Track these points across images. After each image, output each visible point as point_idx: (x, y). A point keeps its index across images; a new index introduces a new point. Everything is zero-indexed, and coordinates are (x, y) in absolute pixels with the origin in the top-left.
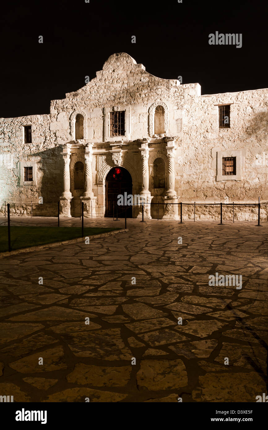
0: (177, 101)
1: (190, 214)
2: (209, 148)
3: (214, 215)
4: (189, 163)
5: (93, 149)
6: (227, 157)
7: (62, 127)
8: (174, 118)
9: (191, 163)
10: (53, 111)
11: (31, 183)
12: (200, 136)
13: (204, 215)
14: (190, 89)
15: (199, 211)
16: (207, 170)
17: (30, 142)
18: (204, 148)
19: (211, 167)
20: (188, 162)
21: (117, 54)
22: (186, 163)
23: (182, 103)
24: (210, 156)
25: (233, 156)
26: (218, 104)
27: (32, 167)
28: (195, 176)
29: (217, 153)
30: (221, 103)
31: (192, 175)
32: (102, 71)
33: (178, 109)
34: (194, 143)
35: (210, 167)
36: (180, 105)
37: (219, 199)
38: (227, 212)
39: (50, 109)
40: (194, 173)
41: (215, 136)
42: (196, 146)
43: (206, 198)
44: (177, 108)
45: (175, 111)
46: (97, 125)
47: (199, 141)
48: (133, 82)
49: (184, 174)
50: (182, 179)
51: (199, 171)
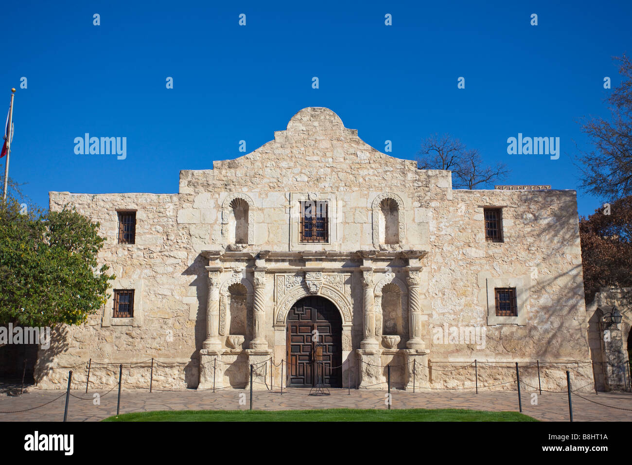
0: (419, 193)
1: (447, 379)
2: (472, 272)
3: (486, 381)
4: (440, 295)
5: (266, 261)
6: (502, 287)
7: (204, 220)
8: (414, 220)
9: (444, 294)
10: (184, 187)
11: (130, 321)
12: (457, 253)
13: (470, 381)
14: (439, 178)
15: (462, 375)
16: (471, 307)
17: (132, 241)
18: (465, 271)
19: (477, 302)
20: (440, 293)
21: (314, 109)
22: (436, 294)
23: (427, 198)
24: (475, 285)
25: (512, 287)
26: (484, 205)
27: (133, 290)
28: (453, 316)
29: (486, 280)
30: (488, 204)
31: (447, 315)
32: (285, 131)
33: (420, 207)
34: (449, 263)
35: (475, 302)
36: (423, 201)
37: (492, 355)
38: (507, 377)
39: (180, 185)
40: (451, 311)
41: (481, 253)
42: (452, 268)
43: (471, 352)
44: (420, 205)
45: (416, 209)
46: (275, 221)
47: (456, 260)
48: (343, 155)
49: (434, 313)
50: (431, 321)
51: (458, 308)
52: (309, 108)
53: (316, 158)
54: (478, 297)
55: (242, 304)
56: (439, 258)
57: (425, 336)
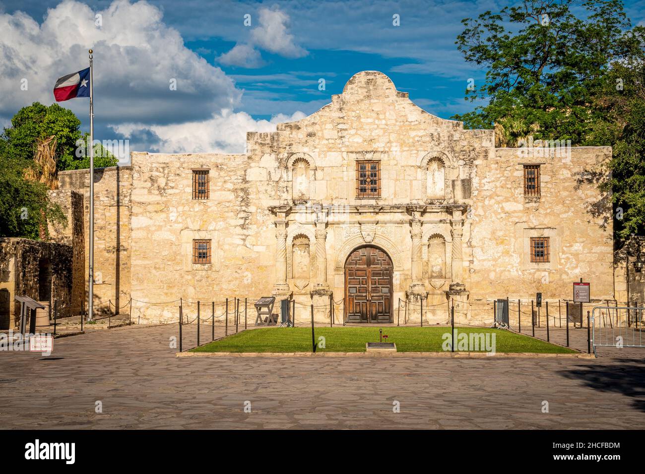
0: (464, 151)
2: (511, 222)
4: (481, 244)
6: (537, 237)
9: (484, 243)
10: (251, 148)
14: (483, 138)
16: (508, 254)
17: (207, 197)
18: (504, 222)
19: (514, 249)
20: (481, 242)
21: (368, 73)
22: (477, 243)
23: (472, 155)
24: (512, 235)
25: (546, 236)
26: (523, 162)
27: (210, 240)
28: (492, 262)
30: (527, 162)
31: (487, 261)
32: (341, 95)
33: (465, 165)
34: (490, 215)
35: (512, 249)
36: (468, 159)
37: (525, 296)
40: (491, 258)
41: (519, 207)
42: (493, 219)
44: (464, 163)
45: (461, 167)
46: (334, 178)
47: (496, 213)
48: (395, 118)
49: (475, 259)
50: (472, 266)
51: (496, 255)
52: (363, 73)
53: (370, 120)
54: (514, 246)
55: (305, 252)
56: (480, 211)
57: (466, 279)
